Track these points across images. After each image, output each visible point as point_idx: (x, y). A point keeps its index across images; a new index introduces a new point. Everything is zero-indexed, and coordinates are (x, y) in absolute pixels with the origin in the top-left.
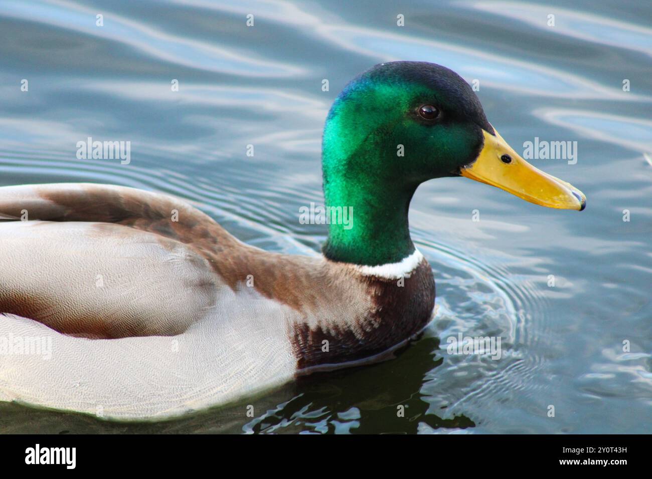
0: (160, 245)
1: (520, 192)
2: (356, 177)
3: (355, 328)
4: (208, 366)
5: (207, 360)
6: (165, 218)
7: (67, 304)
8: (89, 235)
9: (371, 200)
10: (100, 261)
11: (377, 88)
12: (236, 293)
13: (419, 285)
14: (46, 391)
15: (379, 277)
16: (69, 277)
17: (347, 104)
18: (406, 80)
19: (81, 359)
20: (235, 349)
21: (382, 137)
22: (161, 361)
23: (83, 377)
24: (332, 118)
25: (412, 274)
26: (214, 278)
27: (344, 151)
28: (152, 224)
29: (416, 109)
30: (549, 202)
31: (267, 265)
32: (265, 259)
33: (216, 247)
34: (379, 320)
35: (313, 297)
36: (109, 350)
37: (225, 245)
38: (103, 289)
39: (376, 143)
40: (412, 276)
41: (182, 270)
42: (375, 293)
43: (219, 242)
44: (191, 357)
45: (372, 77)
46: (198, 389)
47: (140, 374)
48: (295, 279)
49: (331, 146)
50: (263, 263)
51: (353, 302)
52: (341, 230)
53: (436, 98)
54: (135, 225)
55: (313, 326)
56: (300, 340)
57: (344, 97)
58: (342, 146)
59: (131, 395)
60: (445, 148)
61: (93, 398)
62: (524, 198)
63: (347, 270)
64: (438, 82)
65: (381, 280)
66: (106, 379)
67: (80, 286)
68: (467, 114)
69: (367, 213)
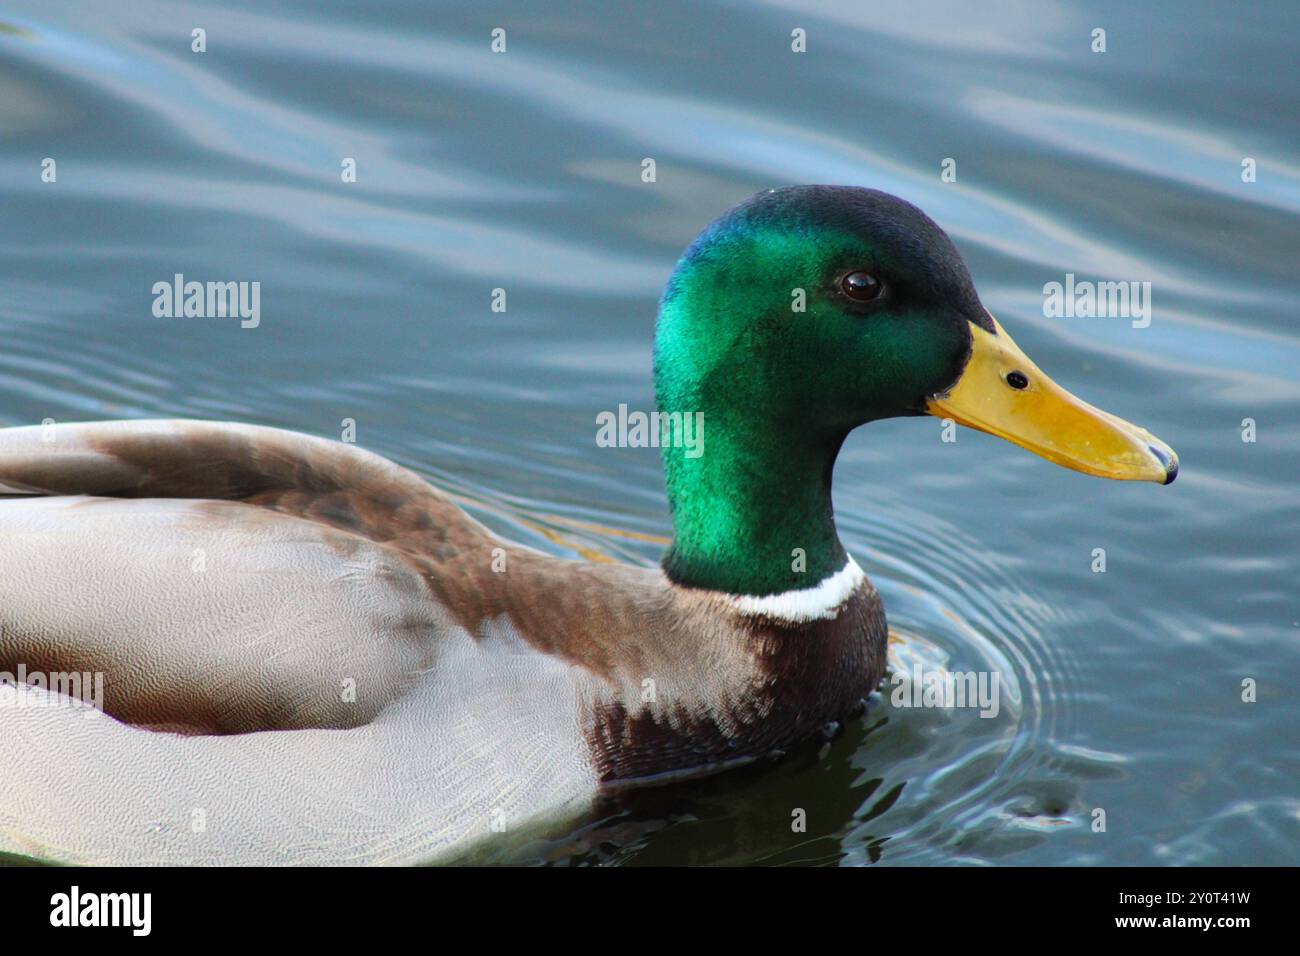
0: (326, 547)
1: (1044, 446)
2: (720, 418)
3: (719, 716)
4: (418, 789)
5: (416, 777)
6: (339, 489)
7: (139, 665)
8: (185, 526)
9: (750, 464)
10: (205, 578)
11: (758, 238)
12: (478, 641)
13: (853, 634)
14: (93, 839)
15: (773, 618)
16: (143, 610)
17: (701, 270)
18: (816, 222)
19: (163, 776)
20: (473, 755)
21: (768, 337)
22: (324, 779)
23: (166, 811)
24: (671, 300)
25: (841, 610)
26: (434, 613)
27: (694, 365)
28: (315, 503)
29: (838, 281)
30: (1102, 466)
31: (548, 584)
32: (545, 572)
33: (444, 547)
34: (770, 703)
35: (637, 651)
36: (221, 758)
37: (460, 545)
38: (211, 636)
39: (758, 350)
40: (841, 615)
41: (369, 597)
42: (764, 649)
43: (450, 538)
44: (384, 770)
45: (749, 218)
46: (398, 836)
47: (281, 806)
48: (602, 614)
49: (670, 355)
50: (539, 581)
51: (718, 663)
52: (697, 525)
53: (874, 258)
54: (280, 505)
55: (633, 710)
56: (606, 737)
57: (695, 255)
58: (692, 356)
59: (264, 849)
60: (895, 357)
61: (187, 855)
62: (1051, 458)
63: (710, 605)
64: (879, 227)
65: (778, 623)
66: (214, 815)
67: (164, 629)
68: (938, 290)
69: (744, 490)
